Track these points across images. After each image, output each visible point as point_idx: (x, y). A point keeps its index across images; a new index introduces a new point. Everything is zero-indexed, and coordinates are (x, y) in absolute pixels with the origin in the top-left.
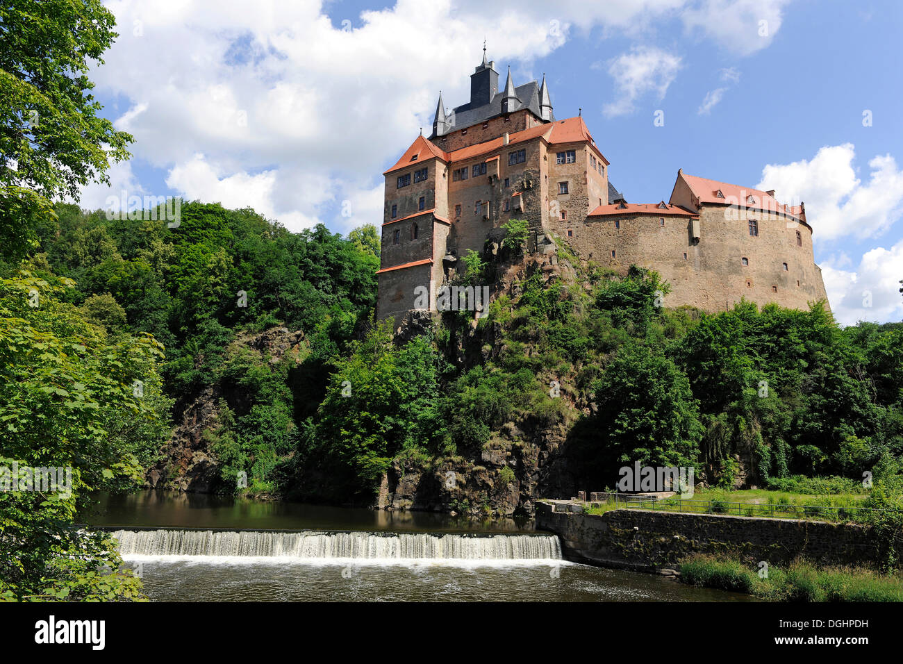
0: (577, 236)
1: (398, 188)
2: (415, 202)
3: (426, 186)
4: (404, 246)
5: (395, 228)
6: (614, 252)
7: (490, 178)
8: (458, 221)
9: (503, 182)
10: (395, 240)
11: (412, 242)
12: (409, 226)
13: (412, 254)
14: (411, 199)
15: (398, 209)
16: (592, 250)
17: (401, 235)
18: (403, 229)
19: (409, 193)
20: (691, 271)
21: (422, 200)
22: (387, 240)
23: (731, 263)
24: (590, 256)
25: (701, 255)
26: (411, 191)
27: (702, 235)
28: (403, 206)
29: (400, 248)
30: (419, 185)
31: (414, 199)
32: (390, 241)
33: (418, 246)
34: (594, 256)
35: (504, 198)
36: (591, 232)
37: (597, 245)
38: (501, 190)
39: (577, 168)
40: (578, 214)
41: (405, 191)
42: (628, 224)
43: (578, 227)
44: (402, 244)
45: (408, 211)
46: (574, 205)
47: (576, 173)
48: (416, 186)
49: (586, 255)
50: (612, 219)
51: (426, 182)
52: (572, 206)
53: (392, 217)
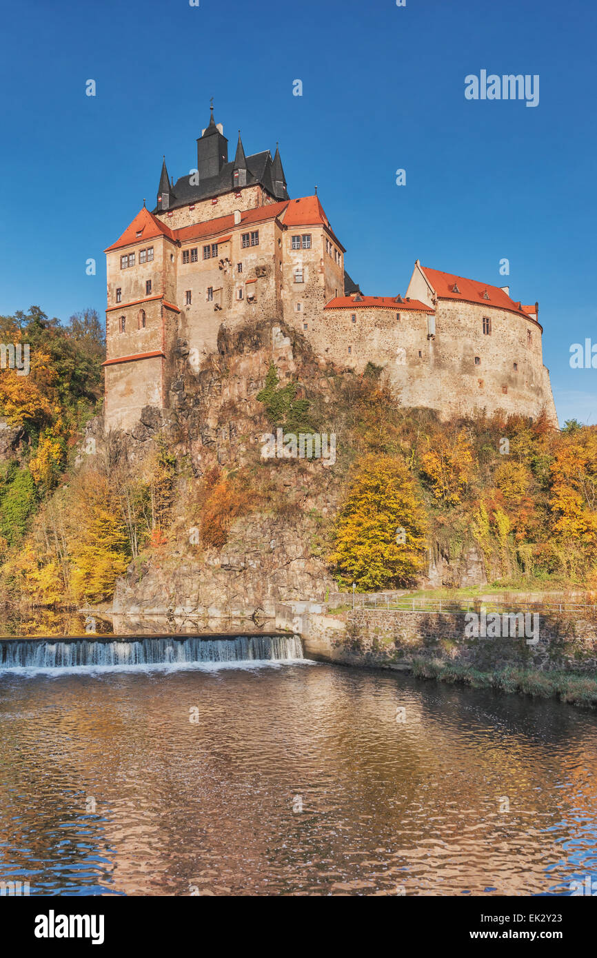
0: (313, 330)
1: (121, 269)
2: (141, 285)
3: (153, 268)
4: (131, 335)
5: (121, 314)
6: (350, 347)
7: (222, 261)
8: (188, 309)
9: (236, 266)
10: (123, 328)
11: (139, 332)
12: (135, 312)
13: (140, 345)
14: (137, 282)
15: (122, 293)
16: (329, 345)
17: (127, 322)
18: (129, 315)
19: (134, 275)
20: (426, 369)
21: (149, 283)
22: (112, 327)
23: (464, 363)
24: (327, 351)
25: (436, 353)
26: (137, 273)
27: (437, 332)
28: (128, 289)
29: (128, 336)
30: (144, 267)
31: (140, 282)
32: (116, 330)
33: (146, 334)
34: (330, 351)
35: (237, 285)
36: (328, 325)
37: (333, 340)
38: (234, 277)
39: (313, 255)
40: (314, 305)
41: (130, 272)
42: (365, 318)
43: (313, 320)
44: (129, 333)
45: (134, 296)
46: (309, 295)
47: (312, 260)
48: (141, 267)
49: (322, 351)
50: (348, 313)
51: (153, 263)
52: (307, 297)
53: (117, 302)
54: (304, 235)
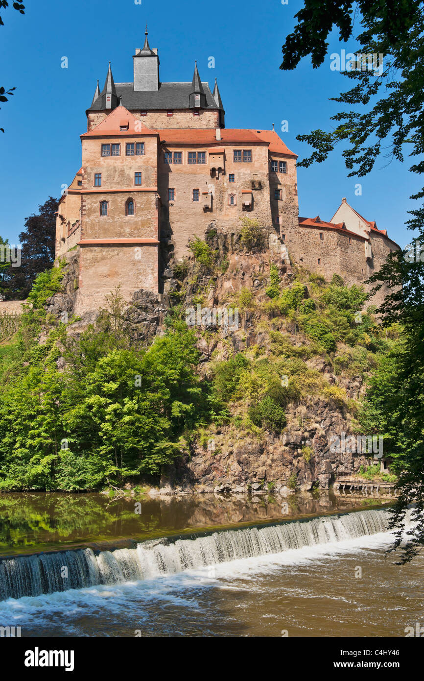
0: (290, 241)
1: (102, 156)
2: (128, 175)
3: (144, 162)
4: (116, 220)
5: (102, 198)
6: (319, 260)
7: (213, 170)
8: (171, 204)
9: (227, 176)
10: (102, 211)
11: (126, 218)
12: (122, 199)
13: (128, 230)
14: (123, 171)
15: (103, 179)
16: (303, 256)
17: (110, 207)
18: (113, 201)
19: (120, 164)
21: (138, 175)
22: (90, 209)
24: (301, 260)
25: (370, 272)
26: (122, 163)
27: (372, 256)
28: (111, 176)
29: (111, 221)
30: (133, 159)
31: (127, 172)
32: (95, 212)
33: (136, 223)
34: (304, 261)
35: (229, 192)
36: (302, 239)
37: (306, 251)
38: (225, 184)
39: (289, 179)
40: (290, 221)
41: (113, 161)
42: (330, 237)
43: (290, 233)
44: (113, 218)
45: (118, 183)
46: (287, 212)
47: (288, 183)
48: (129, 158)
49: (298, 260)
50: (318, 231)
51: (144, 157)
52: (285, 213)
53: (95, 186)
54: (281, 162)
